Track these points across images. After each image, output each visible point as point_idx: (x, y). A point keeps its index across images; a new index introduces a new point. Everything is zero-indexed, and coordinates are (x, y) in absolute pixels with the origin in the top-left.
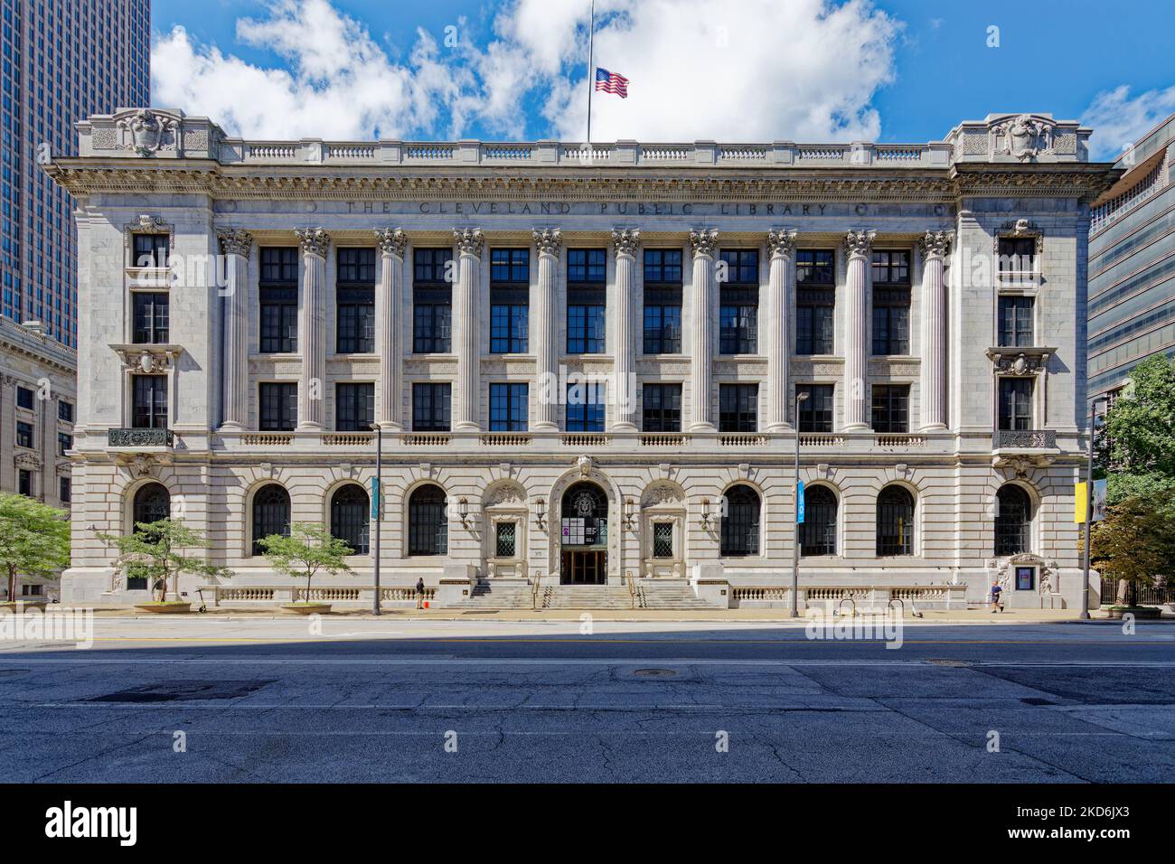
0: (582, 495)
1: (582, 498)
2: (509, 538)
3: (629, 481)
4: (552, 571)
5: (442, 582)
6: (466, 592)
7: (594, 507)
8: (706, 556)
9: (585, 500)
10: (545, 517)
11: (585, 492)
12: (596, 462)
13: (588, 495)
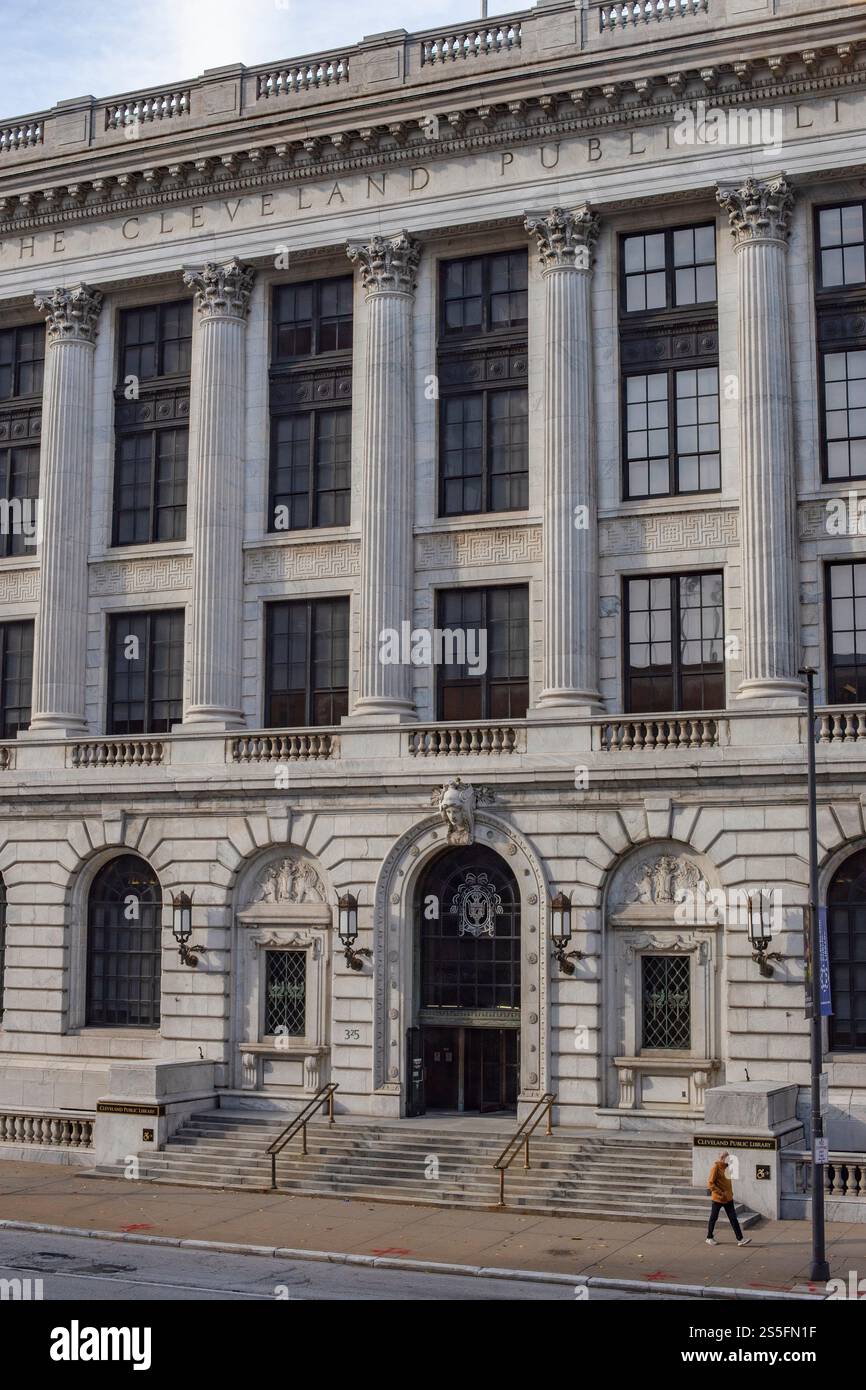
0: (470, 878)
1: (469, 887)
2: (292, 990)
3: (569, 846)
4: (381, 1080)
5: (103, 1107)
6: (148, 1134)
7: (500, 910)
8: (774, 1054)
9: (476, 892)
10: (365, 941)
11: (476, 872)
12: (488, 797)
13: (484, 877)
